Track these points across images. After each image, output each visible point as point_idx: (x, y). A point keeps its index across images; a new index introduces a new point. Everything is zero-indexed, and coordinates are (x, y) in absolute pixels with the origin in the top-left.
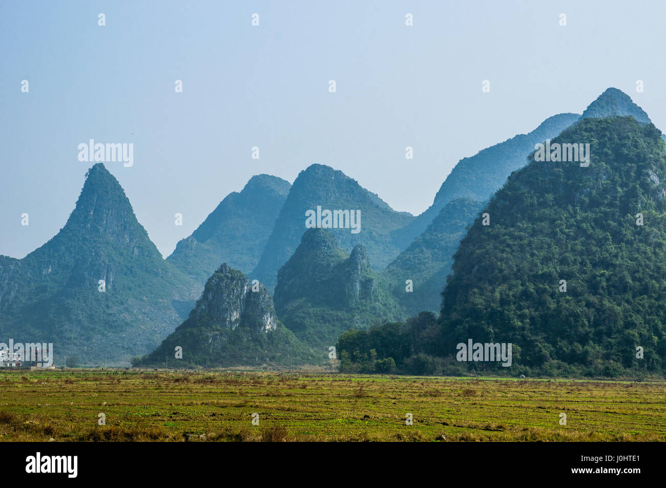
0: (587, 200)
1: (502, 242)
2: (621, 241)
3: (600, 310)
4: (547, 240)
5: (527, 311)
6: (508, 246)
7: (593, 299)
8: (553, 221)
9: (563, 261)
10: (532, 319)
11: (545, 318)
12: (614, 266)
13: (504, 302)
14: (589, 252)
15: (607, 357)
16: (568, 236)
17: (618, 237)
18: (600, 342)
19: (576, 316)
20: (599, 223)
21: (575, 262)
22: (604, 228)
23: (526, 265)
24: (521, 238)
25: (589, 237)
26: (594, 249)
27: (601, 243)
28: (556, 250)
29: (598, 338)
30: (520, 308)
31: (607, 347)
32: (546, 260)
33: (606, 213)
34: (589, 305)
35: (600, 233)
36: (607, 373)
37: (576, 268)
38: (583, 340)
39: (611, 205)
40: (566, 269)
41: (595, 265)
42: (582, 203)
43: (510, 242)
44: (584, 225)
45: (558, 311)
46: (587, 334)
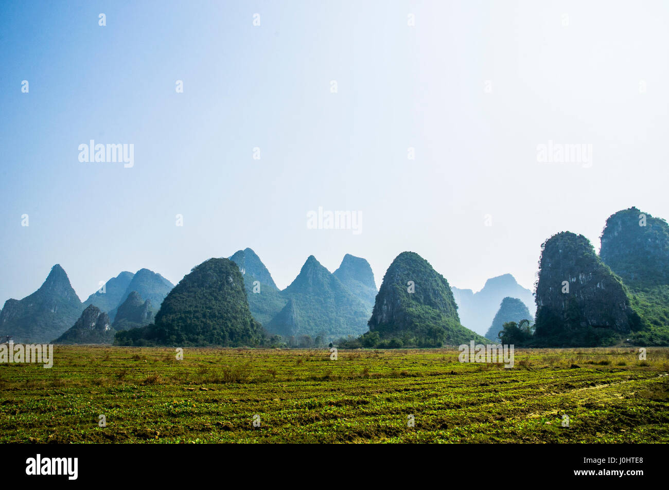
0: (208, 286)
1: (177, 299)
2: (217, 300)
3: (205, 324)
4: (192, 299)
5: (180, 324)
6: (179, 301)
7: (204, 320)
8: (195, 292)
9: (196, 307)
10: (182, 326)
11: (186, 326)
12: (213, 309)
13: (173, 320)
14: (206, 304)
15: (204, 340)
16: (200, 298)
17: (216, 299)
18: (204, 335)
19: (197, 326)
20: (211, 294)
21: (200, 307)
22: (212, 296)
23: (183, 308)
24: (183, 298)
25: (207, 298)
26: (208, 302)
27: (210, 301)
28: (194, 303)
29: (203, 333)
30: (178, 323)
31: (205, 337)
32: (191, 306)
33: (213, 291)
34: (202, 322)
35: (210, 297)
36: (203, 346)
37: (199, 309)
38: (198, 334)
39: (215, 288)
40: (196, 309)
41: (207, 308)
42: (206, 287)
43: (179, 299)
44: (206, 294)
45: (191, 324)
46: (200, 332)
